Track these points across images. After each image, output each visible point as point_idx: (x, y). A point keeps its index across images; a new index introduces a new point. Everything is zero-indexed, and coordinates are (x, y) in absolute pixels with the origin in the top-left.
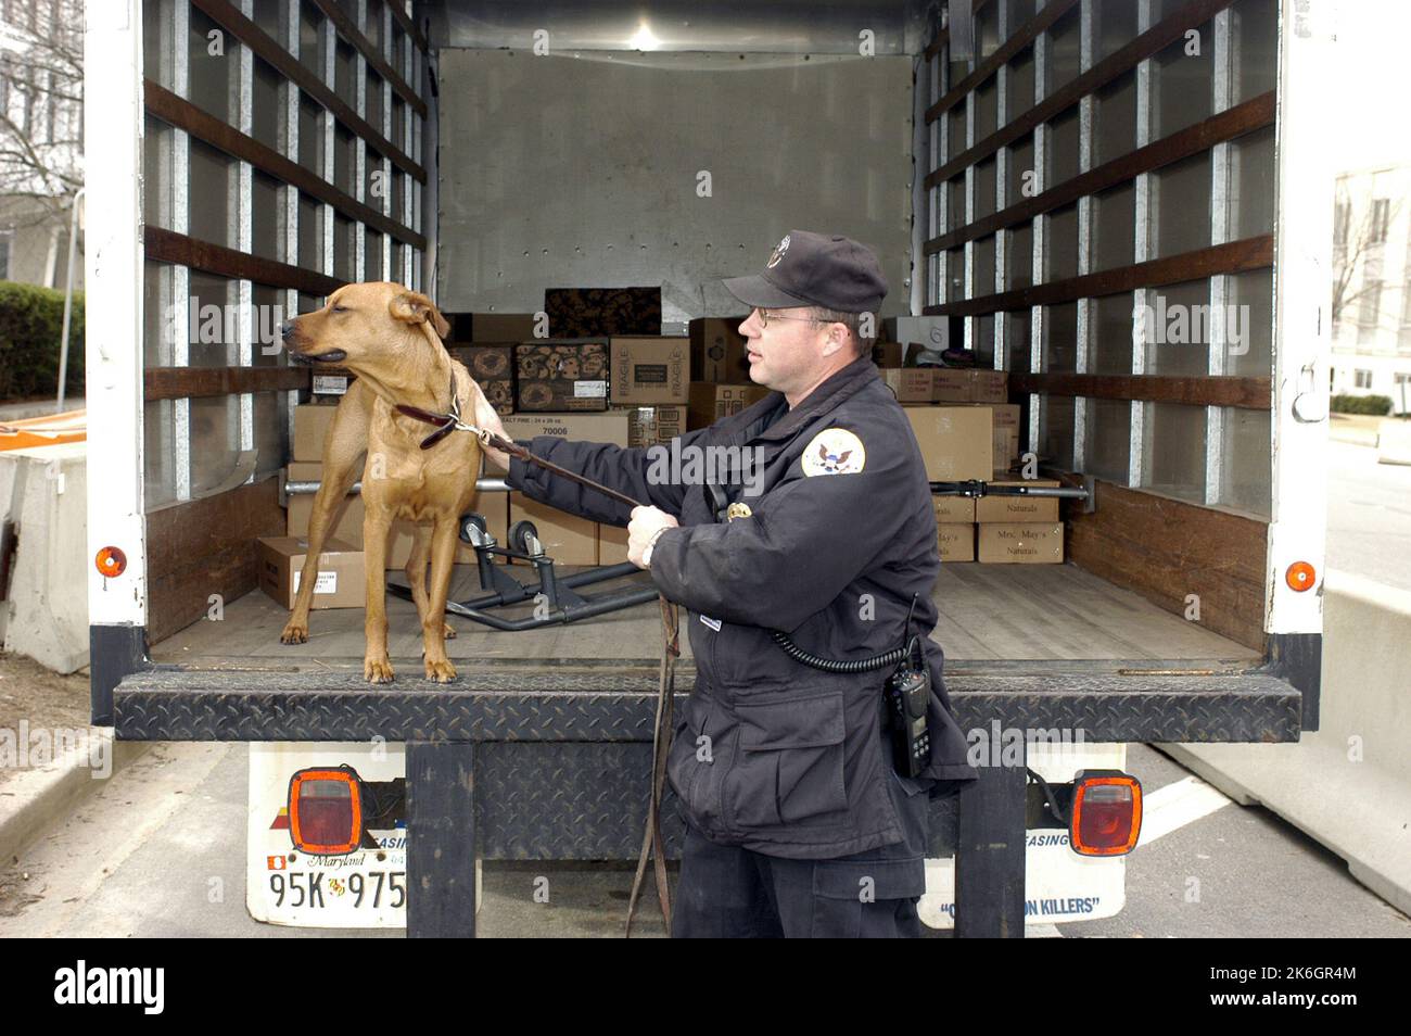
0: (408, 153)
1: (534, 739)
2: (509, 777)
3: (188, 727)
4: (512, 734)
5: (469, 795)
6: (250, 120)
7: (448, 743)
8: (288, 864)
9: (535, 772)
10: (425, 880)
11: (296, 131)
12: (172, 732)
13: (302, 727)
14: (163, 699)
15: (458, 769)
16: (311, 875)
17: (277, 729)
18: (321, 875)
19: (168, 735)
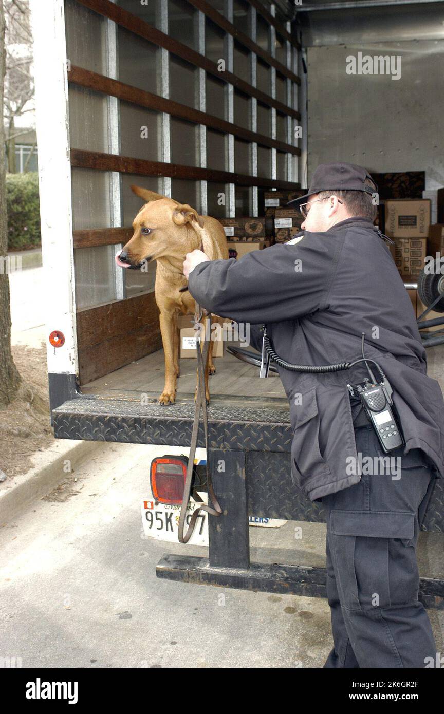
0: (289, 104)
1: (279, 451)
2: (267, 471)
3: (91, 433)
4: (267, 447)
5: (243, 481)
6: (167, 89)
7: (230, 450)
8: (154, 506)
9: (282, 469)
10: (218, 526)
11: (204, 95)
12: (83, 436)
13: (150, 437)
14: (77, 417)
15: (237, 466)
16: (166, 513)
17: (137, 437)
18: (171, 514)
19: (81, 437)
